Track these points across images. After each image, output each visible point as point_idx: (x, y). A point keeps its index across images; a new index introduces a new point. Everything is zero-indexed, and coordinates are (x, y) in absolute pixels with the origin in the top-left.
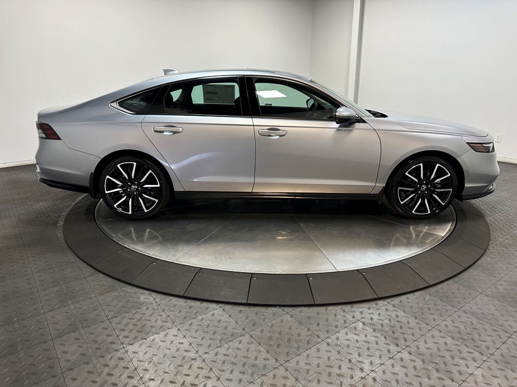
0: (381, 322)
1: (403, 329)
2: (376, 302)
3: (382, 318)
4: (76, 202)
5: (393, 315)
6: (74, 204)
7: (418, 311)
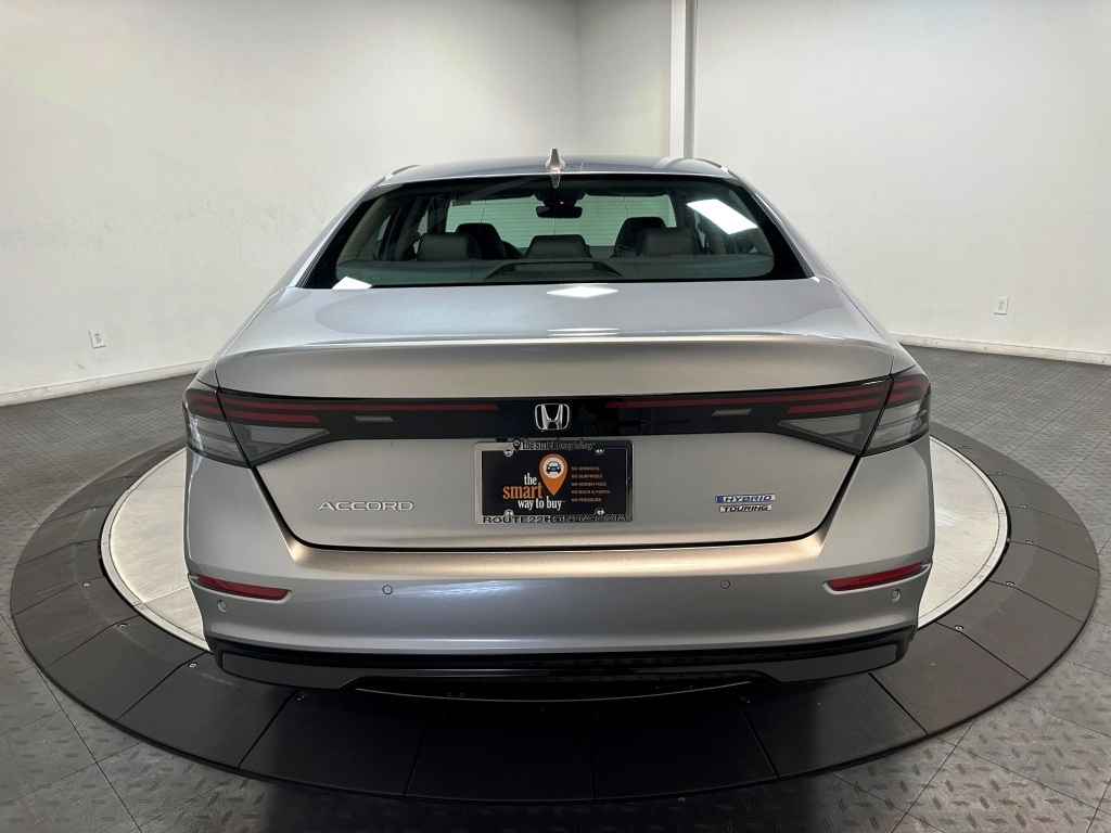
0: (963, 809)
1: (1028, 825)
2: (924, 748)
3: (961, 798)
4: (41, 520)
5: (983, 783)
6: (36, 526)
7: (1038, 763)
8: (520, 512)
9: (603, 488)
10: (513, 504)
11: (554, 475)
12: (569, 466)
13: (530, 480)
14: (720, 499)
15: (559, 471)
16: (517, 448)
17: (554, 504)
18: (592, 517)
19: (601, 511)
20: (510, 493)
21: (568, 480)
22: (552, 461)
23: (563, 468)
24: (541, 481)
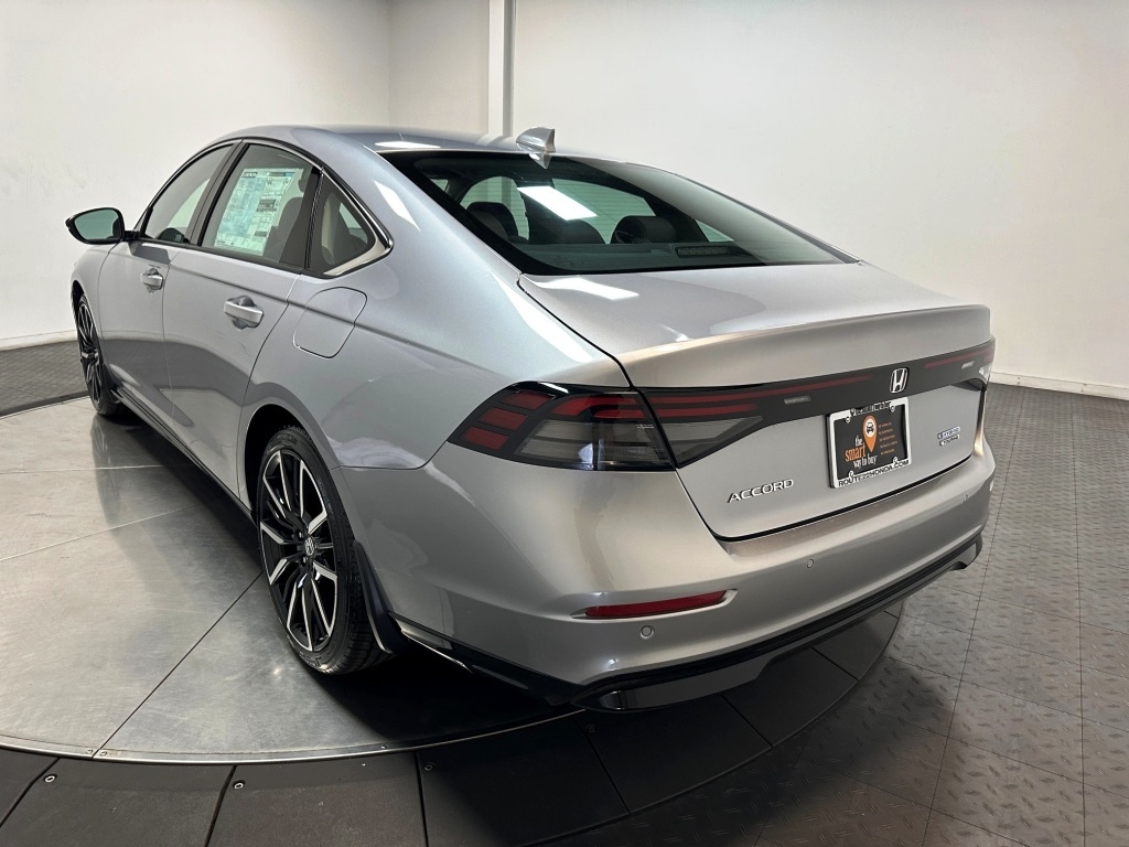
8: (858, 471)
9: (894, 440)
11: (870, 435)
12: (878, 425)
13: (859, 442)
15: (873, 430)
16: (852, 414)
17: (872, 460)
18: (893, 465)
19: (896, 459)
20: (850, 455)
21: (878, 436)
22: (870, 422)
23: (875, 427)
24: (864, 441)
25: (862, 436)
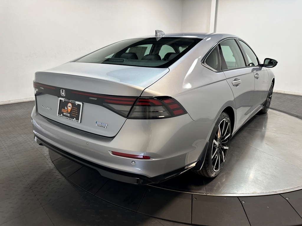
8: (64, 115)
9: (76, 113)
10: (63, 113)
11: (69, 108)
12: (72, 107)
13: (66, 108)
14: (96, 122)
15: (70, 107)
16: (64, 100)
17: (69, 115)
18: (73, 120)
19: (75, 119)
20: (63, 110)
21: (71, 110)
22: (70, 105)
23: (71, 106)
24: (67, 109)
25: (67, 107)
